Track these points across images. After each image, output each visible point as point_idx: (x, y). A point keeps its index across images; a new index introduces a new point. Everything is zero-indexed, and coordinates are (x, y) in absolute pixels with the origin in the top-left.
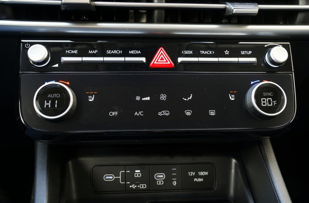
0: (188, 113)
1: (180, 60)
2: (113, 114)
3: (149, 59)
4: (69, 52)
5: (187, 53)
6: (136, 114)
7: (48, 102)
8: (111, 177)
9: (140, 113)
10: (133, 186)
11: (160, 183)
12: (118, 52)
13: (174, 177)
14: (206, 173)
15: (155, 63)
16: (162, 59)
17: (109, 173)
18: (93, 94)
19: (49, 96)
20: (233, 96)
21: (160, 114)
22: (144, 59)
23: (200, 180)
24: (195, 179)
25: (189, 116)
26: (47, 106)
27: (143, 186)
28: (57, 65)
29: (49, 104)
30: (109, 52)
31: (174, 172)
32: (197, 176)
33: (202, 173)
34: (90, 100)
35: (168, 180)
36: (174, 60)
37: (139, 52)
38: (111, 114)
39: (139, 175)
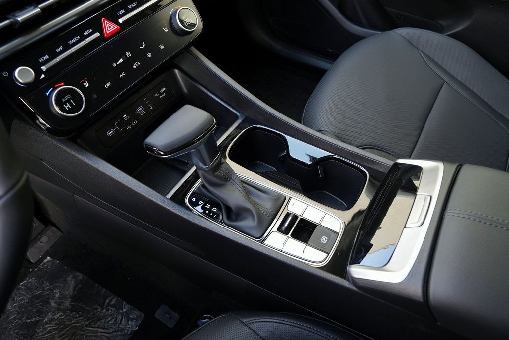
0: (150, 56)
1: (121, 21)
2: (108, 85)
3: (102, 32)
4: (42, 60)
5: (121, 13)
6: (121, 76)
7: (66, 105)
8: (112, 132)
9: (123, 73)
10: (129, 127)
11: (143, 113)
12: (77, 39)
13: (148, 104)
14: (164, 88)
15: (108, 33)
16: (110, 27)
17: (108, 130)
18: (85, 80)
19: (63, 100)
20: (166, 28)
21: (134, 67)
22: (97, 35)
23: (164, 95)
24: (161, 97)
25: (151, 57)
26: (68, 107)
27: (135, 123)
28: (43, 76)
29: (68, 105)
30: (70, 43)
31: (146, 100)
32: (160, 94)
33: (162, 90)
34: (87, 86)
35: (146, 109)
36: (117, 23)
37: (91, 30)
38: (107, 86)
39: (128, 118)
